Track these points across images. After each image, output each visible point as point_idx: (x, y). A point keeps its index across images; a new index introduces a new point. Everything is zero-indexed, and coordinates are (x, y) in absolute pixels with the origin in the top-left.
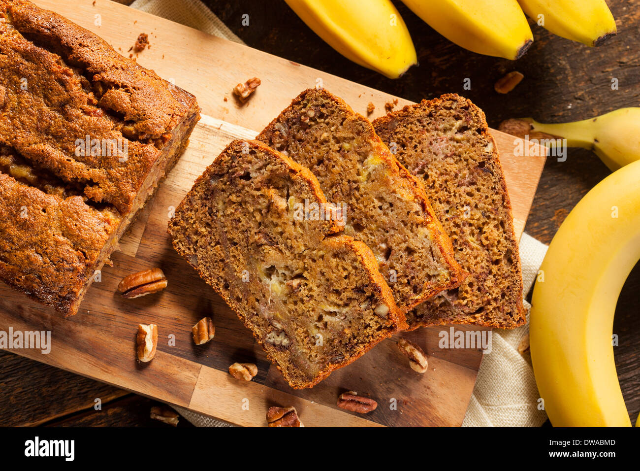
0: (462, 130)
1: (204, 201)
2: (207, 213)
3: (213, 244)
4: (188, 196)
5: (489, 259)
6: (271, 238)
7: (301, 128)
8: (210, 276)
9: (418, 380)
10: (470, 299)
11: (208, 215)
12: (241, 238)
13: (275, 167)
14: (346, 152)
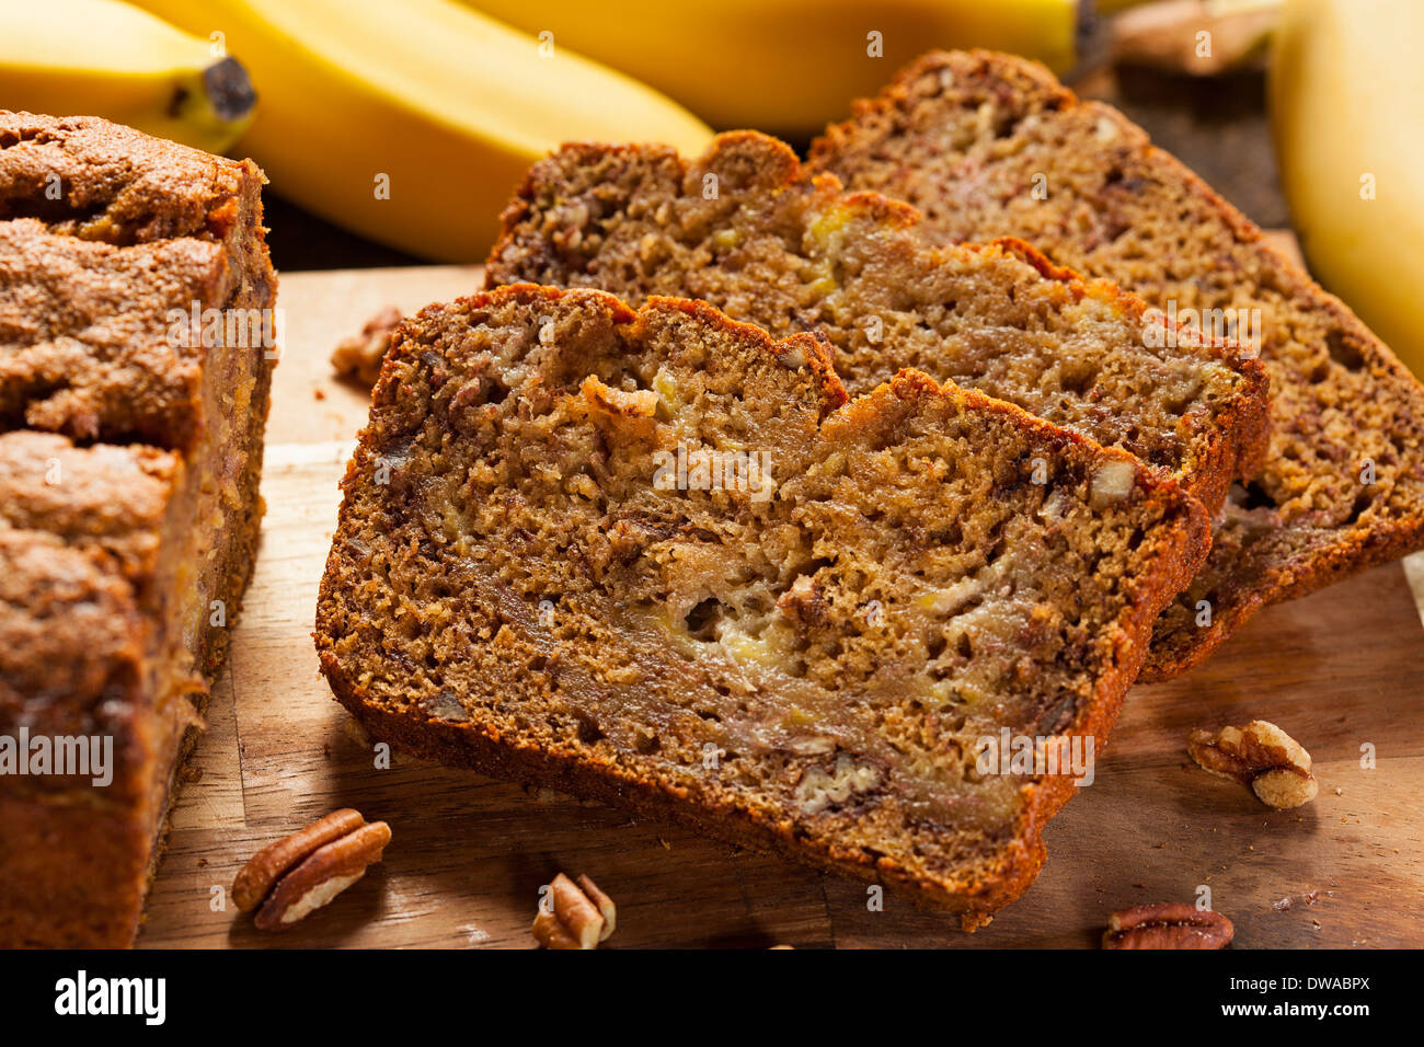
0: (1004, 129)
1: (398, 531)
2: (422, 559)
3: (484, 633)
4: (337, 541)
5: (1293, 376)
6: (658, 519)
7: (571, 269)
8: (521, 723)
9: (1306, 832)
10: (1314, 487)
11: (427, 562)
12: (563, 570)
13: (567, 322)
14: (735, 252)
